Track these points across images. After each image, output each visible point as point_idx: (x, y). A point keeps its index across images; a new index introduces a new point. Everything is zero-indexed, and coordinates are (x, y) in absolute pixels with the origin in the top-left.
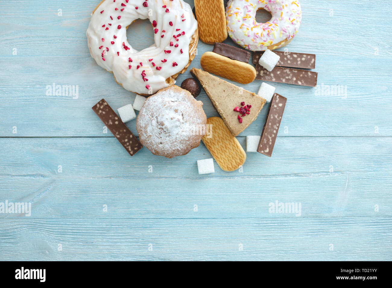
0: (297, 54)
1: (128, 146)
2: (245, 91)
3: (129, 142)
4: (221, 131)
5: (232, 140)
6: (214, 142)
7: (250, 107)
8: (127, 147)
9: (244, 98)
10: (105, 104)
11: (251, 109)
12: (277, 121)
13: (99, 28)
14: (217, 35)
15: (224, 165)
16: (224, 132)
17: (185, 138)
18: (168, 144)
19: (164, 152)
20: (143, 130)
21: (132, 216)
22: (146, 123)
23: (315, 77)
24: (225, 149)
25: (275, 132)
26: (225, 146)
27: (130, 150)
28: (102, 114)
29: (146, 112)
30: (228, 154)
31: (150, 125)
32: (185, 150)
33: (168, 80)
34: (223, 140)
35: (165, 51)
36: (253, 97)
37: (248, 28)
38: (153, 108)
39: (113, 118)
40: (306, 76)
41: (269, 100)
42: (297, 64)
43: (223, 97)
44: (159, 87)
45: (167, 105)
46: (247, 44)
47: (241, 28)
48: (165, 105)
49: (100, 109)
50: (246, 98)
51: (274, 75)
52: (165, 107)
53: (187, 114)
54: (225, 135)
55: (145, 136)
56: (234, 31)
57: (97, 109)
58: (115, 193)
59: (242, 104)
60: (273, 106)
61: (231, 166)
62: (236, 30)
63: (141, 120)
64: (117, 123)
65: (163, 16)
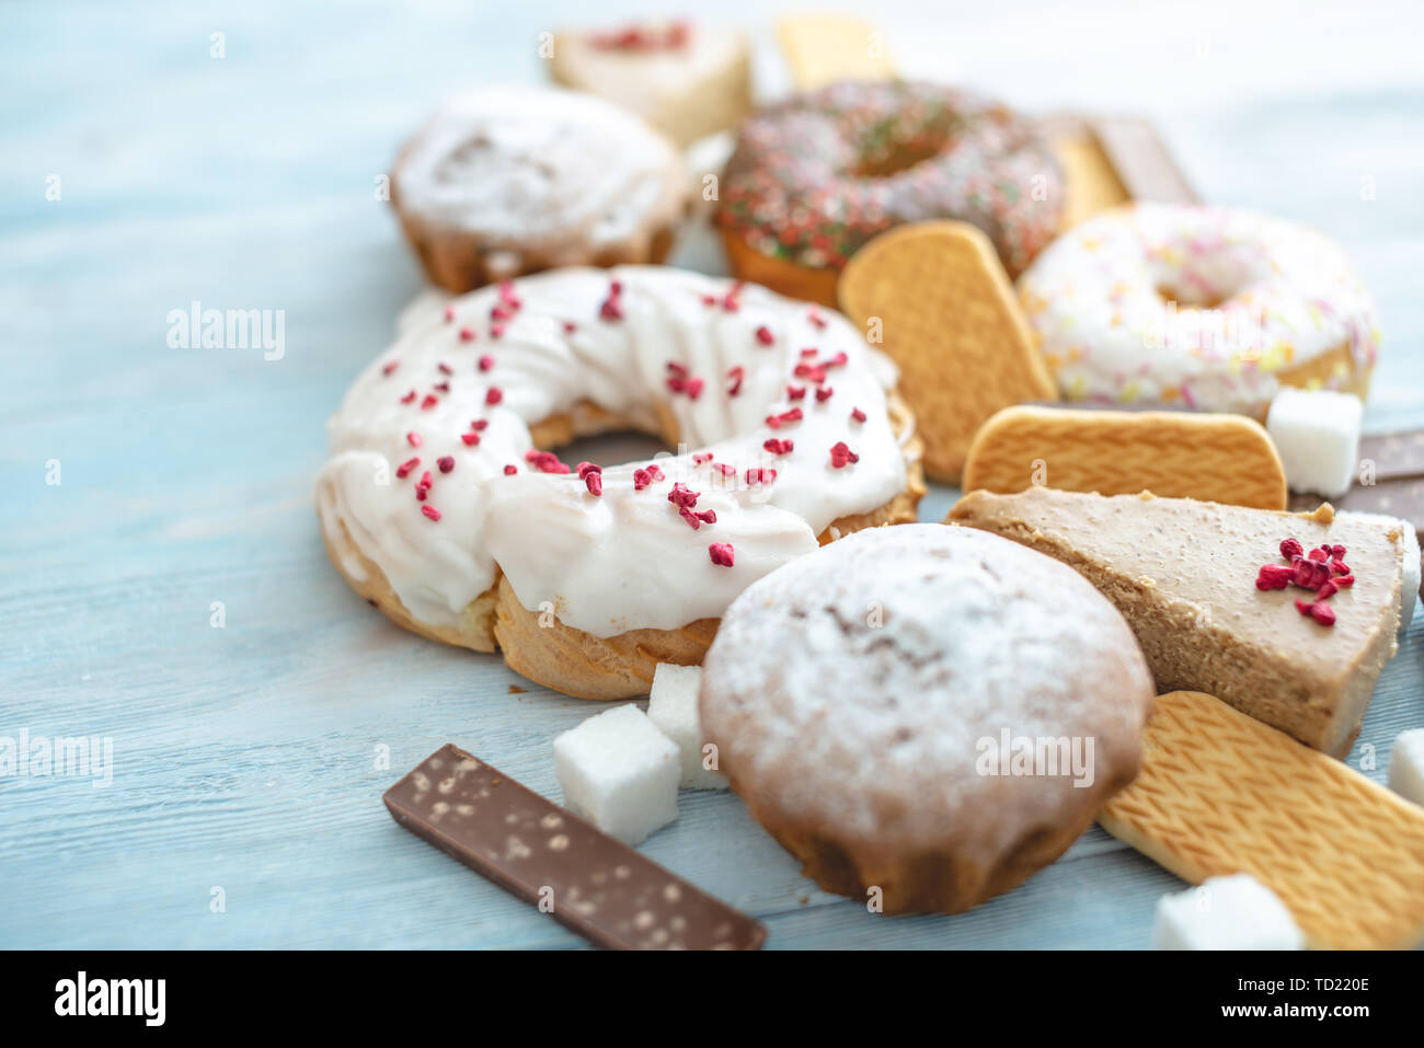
2: (1267, 514)
4: (1228, 746)
5: (1318, 772)
6: (1212, 817)
7: (1337, 552)
10: (469, 765)
11: (1349, 560)
13: (384, 412)
16: (1247, 750)
24: (1298, 833)
26: (1292, 816)
28: (455, 819)
30: (1327, 853)
31: (800, 660)
34: (1262, 791)
35: (770, 420)
39: (530, 825)
43: (1170, 553)
46: (1174, 382)
49: (434, 796)
54: (1261, 763)
55: (784, 730)
56: (1088, 349)
57: (418, 798)
64: (558, 843)
65: (712, 333)
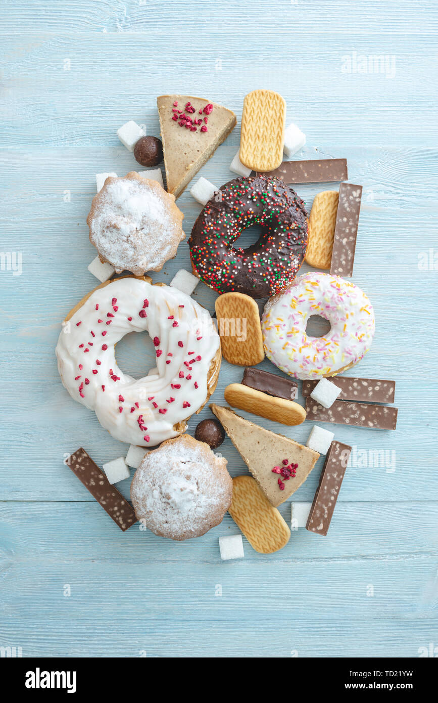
0: (368, 381)
1: (118, 517)
2: (289, 442)
3: (119, 510)
4: (254, 496)
5: (270, 511)
6: (244, 512)
7: (295, 466)
8: (117, 519)
9: (287, 452)
10: (85, 455)
11: (297, 470)
12: (336, 482)
13: (75, 349)
14: (249, 355)
15: (258, 545)
16: (258, 499)
17: (201, 515)
18: (176, 523)
19: (171, 534)
20: (140, 502)
21: (125, 617)
22: (145, 494)
23: (394, 414)
24: (260, 523)
25: (333, 498)
26: (260, 518)
27: (121, 522)
28: (80, 471)
29: (144, 476)
30: (264, 529)
31: (151, 497)
32: (201, 531)
33: (177, 426)
34: (256, 510)
35: (172, 385)
36: (300, 452)
37: (295, 349)
38: (155, 472)
39: (96, 476)
40: (380, 414)
41: (325, 453)
42: (367, 396)
43: (257, 452)
44: (164, 437)
45: (174, 469)
46: (293, 372)
47: (284, 348)
48: (172, 469)
49: (76, 462)
50: (291, 452)
51: (333, 413)
52: (172, 471)
53: (204, 482)
54: (259, 503)
55: (143, 510)
56: (274, 353)
57: (73, 462)
58: (100, 583)
59: (285, 462)
60: (331, 460)
61: (268, 547)
62: (276, 352)
63: (138, 488)
64: (101, 483)
65: (168, 331)
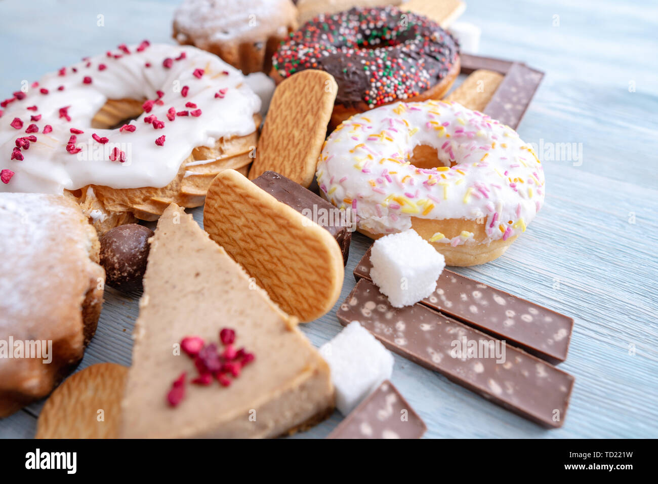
0: (509, 299)
7: (244, 358)
9: (247, 321)
11: (245, 371)
23: (564, 389)
37: (373, 156)
40: (526, 374)
42: (500, 323)
43: (181, 291)
47: (351, 151)
50: (256, 325)
51: (407, 327)
59: (227, 336)
